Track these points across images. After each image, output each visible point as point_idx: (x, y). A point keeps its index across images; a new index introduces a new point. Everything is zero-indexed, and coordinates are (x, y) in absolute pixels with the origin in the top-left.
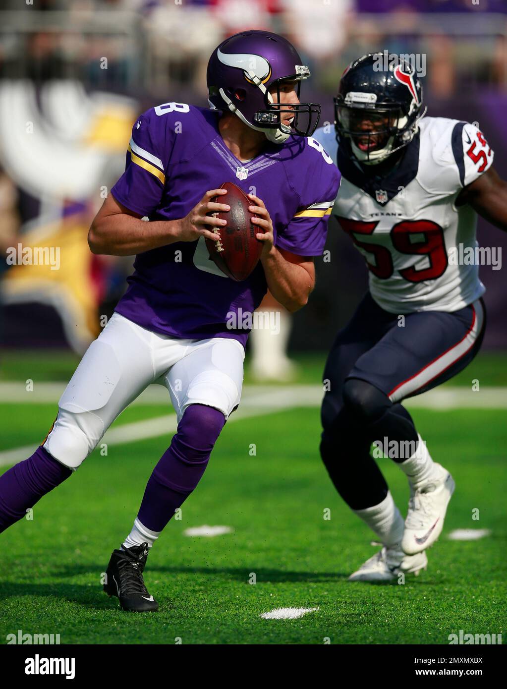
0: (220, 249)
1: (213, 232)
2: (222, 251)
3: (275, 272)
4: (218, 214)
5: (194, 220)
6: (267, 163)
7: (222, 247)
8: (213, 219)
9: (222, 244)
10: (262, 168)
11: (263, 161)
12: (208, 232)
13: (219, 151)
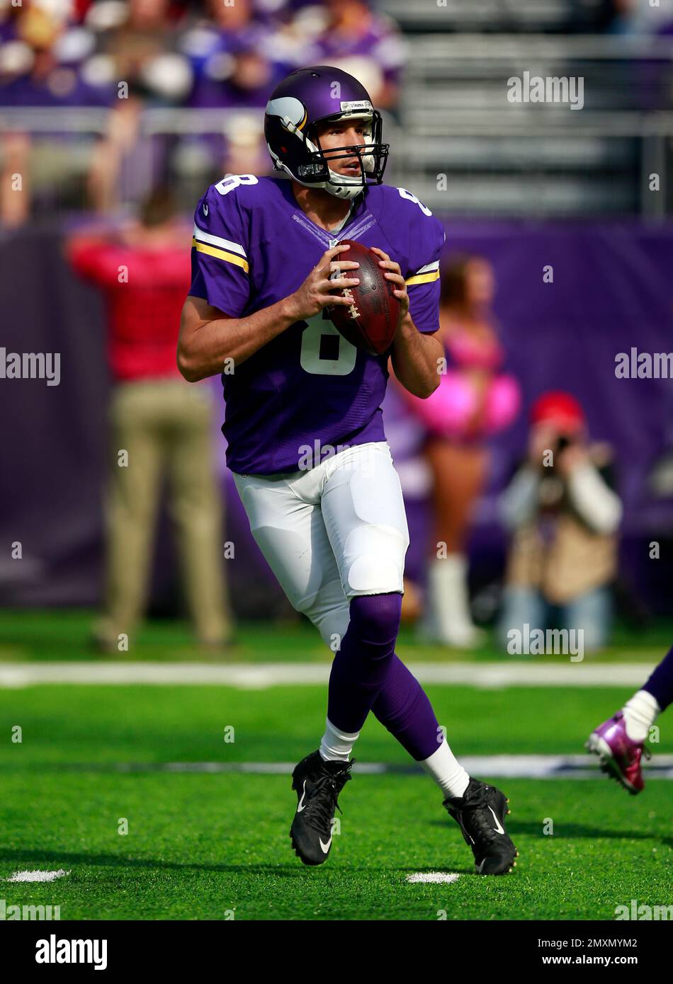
0: (356, 315)
1: (344, 296)
2: (358, 318)
3: (412, 345)
4: (345, 273)
5: (314, 289)
6: (362, 229)
7: (357, 312)
8: (339, 281)
9: (357, 309)
10: (357, 236)
11: (356, 228)
12: (337, 298)
13: (305, 225)
